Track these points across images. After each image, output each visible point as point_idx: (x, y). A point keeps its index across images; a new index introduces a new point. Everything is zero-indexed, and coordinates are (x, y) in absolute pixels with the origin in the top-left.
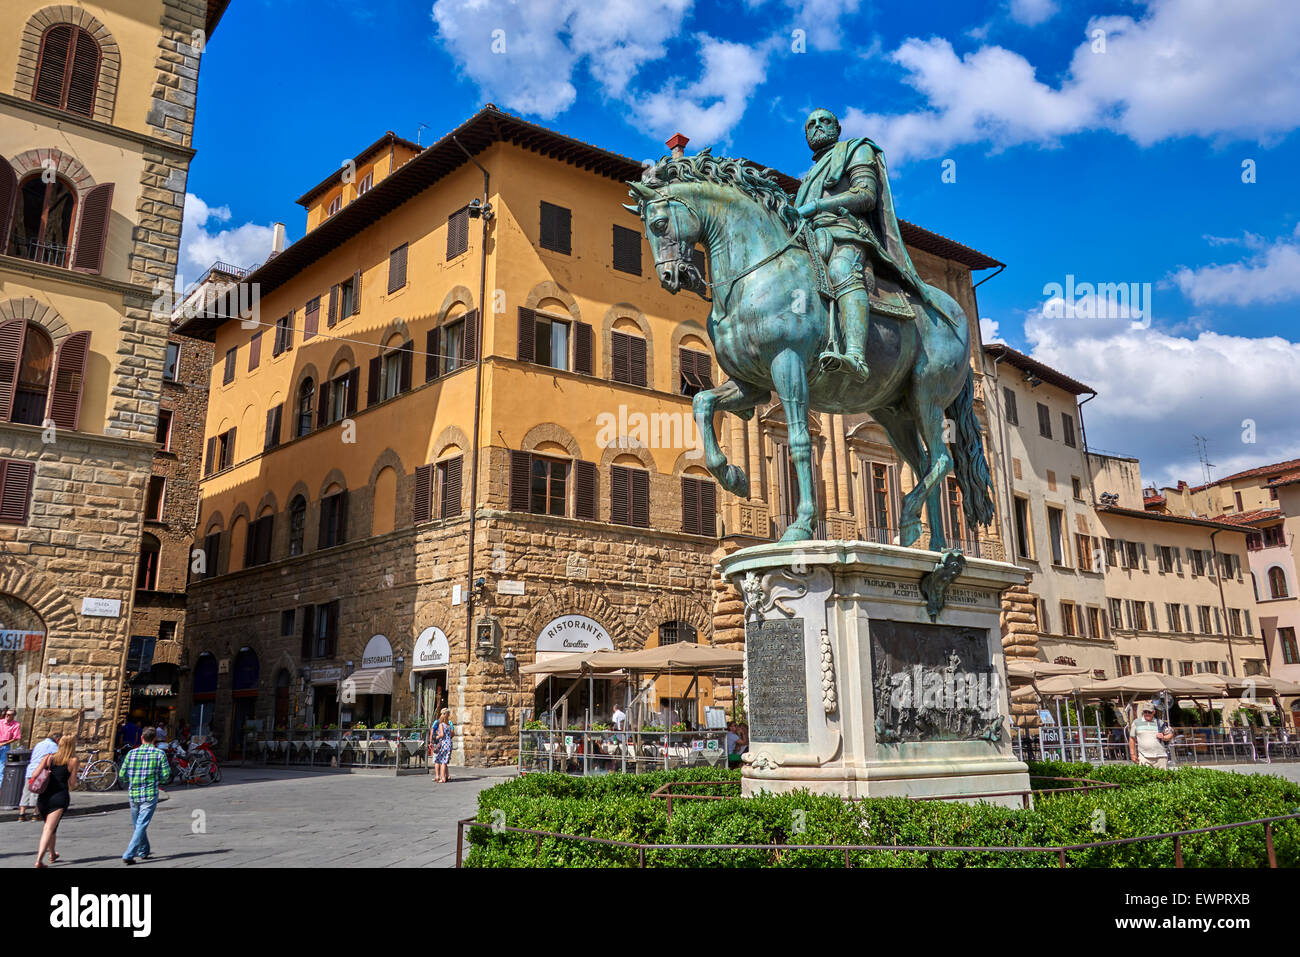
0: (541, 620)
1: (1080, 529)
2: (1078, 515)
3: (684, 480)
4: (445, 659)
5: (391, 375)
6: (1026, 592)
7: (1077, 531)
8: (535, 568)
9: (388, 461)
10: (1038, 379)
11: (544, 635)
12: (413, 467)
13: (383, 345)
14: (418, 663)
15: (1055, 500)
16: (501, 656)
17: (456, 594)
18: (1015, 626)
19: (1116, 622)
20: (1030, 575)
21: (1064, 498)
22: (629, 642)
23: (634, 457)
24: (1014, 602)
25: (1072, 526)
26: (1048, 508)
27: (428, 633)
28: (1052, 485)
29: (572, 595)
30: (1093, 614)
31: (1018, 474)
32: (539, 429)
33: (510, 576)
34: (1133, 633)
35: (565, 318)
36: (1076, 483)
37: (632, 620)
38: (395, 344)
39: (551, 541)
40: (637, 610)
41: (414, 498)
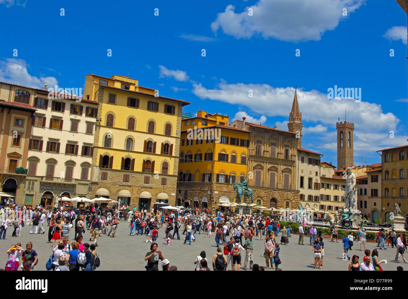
0: (220, 197)
1: (316, 181)
2: (316, 179)
3: (241, 176)
4: (207, 201)
5: (198, 157)
6: (299, 194)
8: (219, 190)
9: (198, 171)
10: (310, 154)
11: (220, 199)
12: (202, 173)
13: (197, 152)
14: (203, 201)
15: (311, 176)
16: (215, 201)
17: (209, 192)
18: (295, 199)
19: (322, 199)
20: (300, 191)
21: (313, 176)
22: (231, 200)
23: (234, 174)
24: (295, 195)
25: (314, 181)
26: (309, 178)
27: (204, 197)
28: (310, 173)
29: (224, 194)
30: (316, 197)
31: (302, 172)
32: (221, 170)
33: (216, 191)
34: (325, 201)
35: (224, 153)
36: (317, 173)
37: (232, 197)
38: (199, 153)
39: (222, 186)
40: (233, 195)
41: (202, 178)
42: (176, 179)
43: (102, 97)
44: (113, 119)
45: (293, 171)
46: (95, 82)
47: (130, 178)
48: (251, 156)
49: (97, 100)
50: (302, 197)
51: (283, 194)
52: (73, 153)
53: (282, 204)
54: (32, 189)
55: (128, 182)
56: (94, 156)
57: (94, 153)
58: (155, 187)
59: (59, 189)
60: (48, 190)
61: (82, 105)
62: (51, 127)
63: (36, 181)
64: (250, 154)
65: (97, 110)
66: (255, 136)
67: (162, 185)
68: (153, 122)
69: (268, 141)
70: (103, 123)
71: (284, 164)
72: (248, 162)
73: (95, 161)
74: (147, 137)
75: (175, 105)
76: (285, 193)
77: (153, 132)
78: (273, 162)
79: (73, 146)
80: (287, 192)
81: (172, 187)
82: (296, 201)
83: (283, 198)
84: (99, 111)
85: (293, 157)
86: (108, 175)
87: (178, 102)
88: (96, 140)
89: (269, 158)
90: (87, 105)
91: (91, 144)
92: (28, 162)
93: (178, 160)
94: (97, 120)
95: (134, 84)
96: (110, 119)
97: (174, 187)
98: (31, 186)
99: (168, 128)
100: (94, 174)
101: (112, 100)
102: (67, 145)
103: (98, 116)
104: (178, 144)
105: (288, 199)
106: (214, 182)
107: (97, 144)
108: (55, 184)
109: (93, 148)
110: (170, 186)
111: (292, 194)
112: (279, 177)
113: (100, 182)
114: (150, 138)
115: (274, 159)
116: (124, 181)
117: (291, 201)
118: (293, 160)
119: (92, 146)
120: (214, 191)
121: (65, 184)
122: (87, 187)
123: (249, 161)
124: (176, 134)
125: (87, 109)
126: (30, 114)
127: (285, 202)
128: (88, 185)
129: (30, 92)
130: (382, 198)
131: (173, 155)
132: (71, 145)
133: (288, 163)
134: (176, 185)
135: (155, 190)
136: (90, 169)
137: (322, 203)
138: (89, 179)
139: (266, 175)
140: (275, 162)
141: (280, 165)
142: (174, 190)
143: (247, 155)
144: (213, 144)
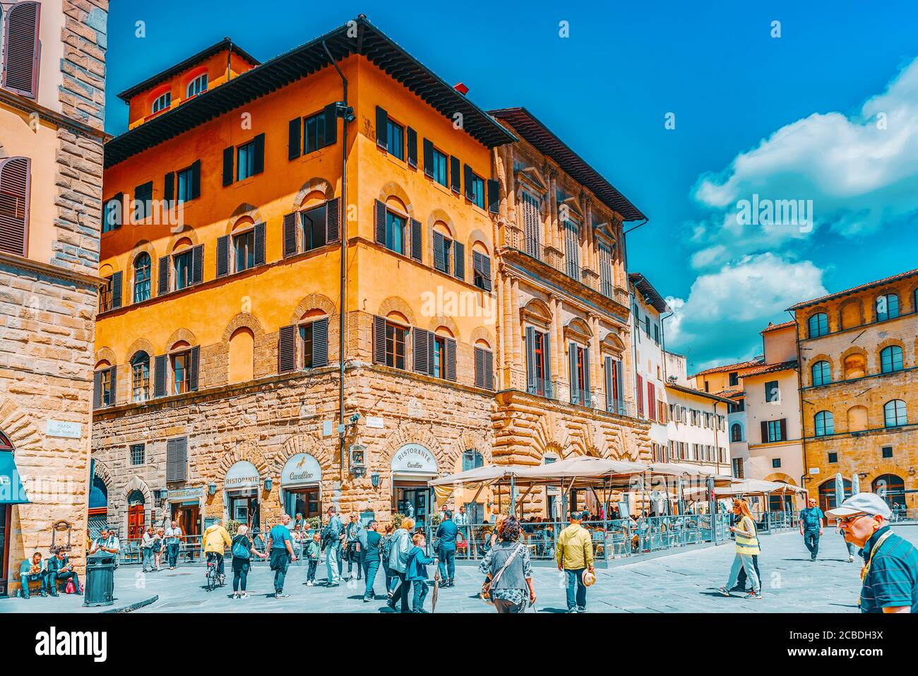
0: (394, 447)
2: (659, 389)
3: (476, 349)
4: (317, 477)
7: (659, 399)
8: (388, 408)
9: (243, 323)
10: (650, 300)
11: (395, 458)
14: (286, 480)
15: (651, 378)
16: (369, 474)
17: (329, 427)
18: (642, 455)
19: (672, 454)
21: (654, 377)
22: (446, 464)
23: (447, 329)
25: (657, 396)
26: (649, 383)
27: (297, 459)
28: (650, 369)
29: (412, 429)
30: (663, 449)
31: (638, 360)
33: (374, 414)
36: (658, 368)
37: (447, 448)
39: (399, 388)
40: (450, 440)
41: (276, 352)
48: (512, 257)
64: (507, 246)
66: (515, 173)
69: (555, 209)
71: (602, 316)
72: (501, 283)
78: (576, 303)
80: (622, 427)
81: (48, 367)
83: (617, 451)
89: (566, 283)
97: (70, 365)
106: (358, 362)
110: (24, 357)
111: (636, 433)
112: (594, 367)
115: (582, 289)
120: (364, 413)
123: (504, 279)
130: (805, 441)
133: (612, 318)
139: (559, 350)
140: (580, 305)
141: (594, 319)
142: (72, 391)
143: (491, 249)
144: (334, 150)
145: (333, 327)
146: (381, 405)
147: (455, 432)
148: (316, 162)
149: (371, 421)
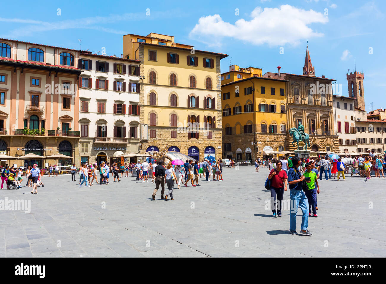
0: (264, 147)
2: (352, 123)
3: (282, 125)
4: (251, 151)
5: (237, 109)
6: (338, 139)
7: (351, 126)
8: (262, 140)
9: (238, 123)
10: (344, 99)
11: (264, 149)
12: (243, 125)
13: (235, 105)
14: (246, 152)
15: (347, 121)
16: (259, 151)
17: (252, 143)
18: (335, 144)
19: (359, 142)
20: (339, 136)
21: (349, 120)
22: (275, 149)
23: (275, 123)
24: (335, 140)
25: (350, 125)
26: (345, 123)
27: (248, 148)
28: (346, 118)
29: (267, 143)
30: (353, 141)
31: (339, 118)
32: (262, 121)
33: (260, 141)
34: (362, 144)
35: (264, 104)
36: (352, 117)
37: (275, 146)
38: (238, 106)
39: (264, 136)
40: (276, 145)
41: (244, 130)
42: (221, 132)
43: (143, 55)
44: (155, 76)
45: (330, 116)
46: (133, 41)
47: (177, 134)
48: (290, 105)
49: (138, 59)
50: (341, 141)
51: (324, 140)
52: (121, 112)
53: (323, 150)
54: (87, 151)
55: (176, 138)
56: (141, 114)
57: (141, 111)
58: (202, 141)
59: (111, 149)
60: (101, 150)
61: (124, 64)
62: (97, 88)
63: (89, 142)
64: (289, 103)
65: (139, 68)
66: (292, 85)
67: (208, 139)
68: (193, 76)
69: (305, 88)
70: (147, 81)
71: (321, 110)
72: (288, 110)
73: (142, 119)
74: (190, 92)
75: (213, 59)
76: (325, 139)
77: (195, 87)
78: (311, 109)
79: (121, 106)
80: (327, 138)
81: (218, 140)
82: (336, 146)
83: (324, 144)
84: (141, 69)
85: (329, 103)
86: (157, 133)
87: (215, 55)
88: (142, 99)
89: (307, 106)
90: (130, 64)
91: (138, 103)
92: (79, 125)
93: (221, 113)
94: (141, 79)
95: (171, 41)
96: (153, 76)
97: (220, 140)
98: (85, 148)
99: (209, 81)
100: (143, 133)
101: (153, 58)
102: (115, 105)
103: (141, 74)
104: (219, 97)
105: (328, 144)
106: (256, 133)
107: (143, 102)
108: (107, 144)
109: (139, 107)
110: (215, 139)
111: (332, 139)
112: (318, 123)
113: (150, 140)
114: (193, 93)
115: (312, 106)
116: (172, 138)
117: (331, 146)
118: (329, 106)
119: (139, 105)
120: (258, 141)
121: (117, 144)
122: (137, 146)
124: (217, 88)
125: (130, 67)
126: (76, 76)
127: (326, 148)
128: (138, 143)
129: (74, 53)
131: (216, 108)
132: (118, 105)
133: (326, 109)
134: (221, 138)
135: (202, 144)
136: (139, 128)
137: (360, 146)
138: (139, 137)
139: (305, 122)
140: (313, 109)
141: (318, 112)
142: (220, 143)
143: (285, 104)
144: (252, 95)
145: (253, 126)
146: (261, 139)
147: (276, 143)
148: (249, 97)
149: (259, 142)
